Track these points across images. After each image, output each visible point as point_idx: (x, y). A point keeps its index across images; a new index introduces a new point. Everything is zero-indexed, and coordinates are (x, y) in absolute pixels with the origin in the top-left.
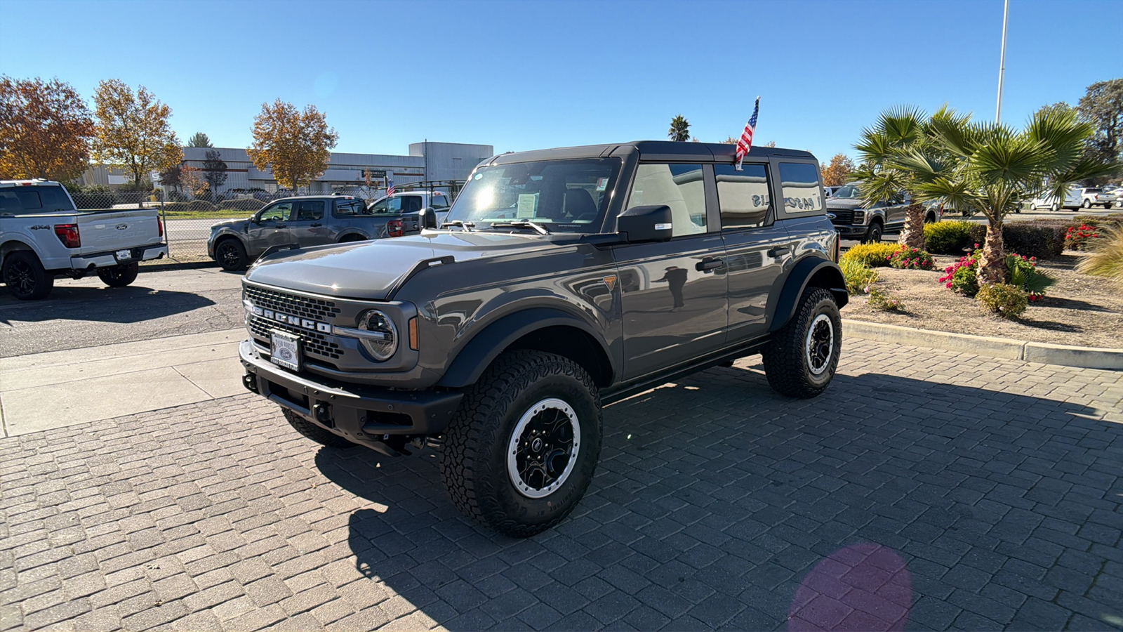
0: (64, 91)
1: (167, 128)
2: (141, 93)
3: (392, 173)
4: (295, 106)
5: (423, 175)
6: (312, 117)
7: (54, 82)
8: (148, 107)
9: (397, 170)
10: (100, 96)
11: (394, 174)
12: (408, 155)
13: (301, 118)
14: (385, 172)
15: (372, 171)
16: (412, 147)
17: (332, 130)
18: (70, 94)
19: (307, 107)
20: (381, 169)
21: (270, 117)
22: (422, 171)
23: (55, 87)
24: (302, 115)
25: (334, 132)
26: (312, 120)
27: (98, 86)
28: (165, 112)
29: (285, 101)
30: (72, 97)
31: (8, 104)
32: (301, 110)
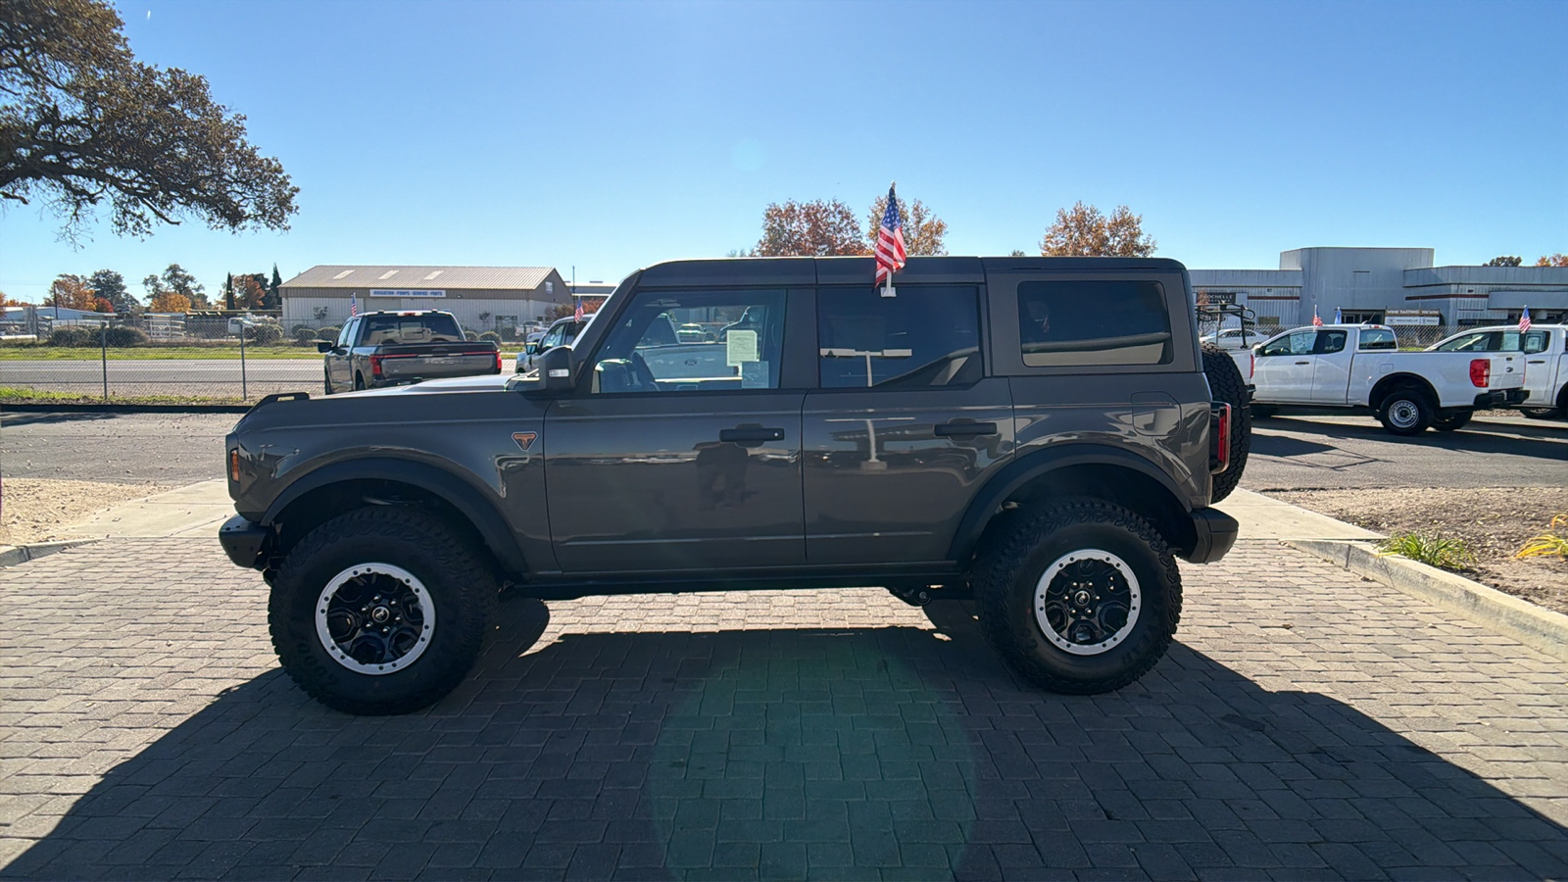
0: (840, 212)
1: (940, 248)
2: (916, 209)
3: (1246, 295)
4: (1099, 210)
5: (1298, 298)
6: (1124, 222)
7: (832, 203)
8: (921, 225)
9: (1254, 292)
10: (876, 215)
11: (1249, 298)
12: (1278, 269)
13: (1106, 226)
14: (1234, 294)
15: (1211, 294)
16: (1284, 255)
17: (1148, 239)
18: (846, 216)
19: (1117, 209)
20: (1228, 290)
21: (1066, 227)
22: (1296, 292)
23: (832, 209)
24: (1109, 220)
25: (1151, 241)
26: (1122, 226)
27: (873, 204)
28: (940, 229)
29: (1087, 205)
30: (847, 218)
31: (790, 230)
32: (1107, 214)
